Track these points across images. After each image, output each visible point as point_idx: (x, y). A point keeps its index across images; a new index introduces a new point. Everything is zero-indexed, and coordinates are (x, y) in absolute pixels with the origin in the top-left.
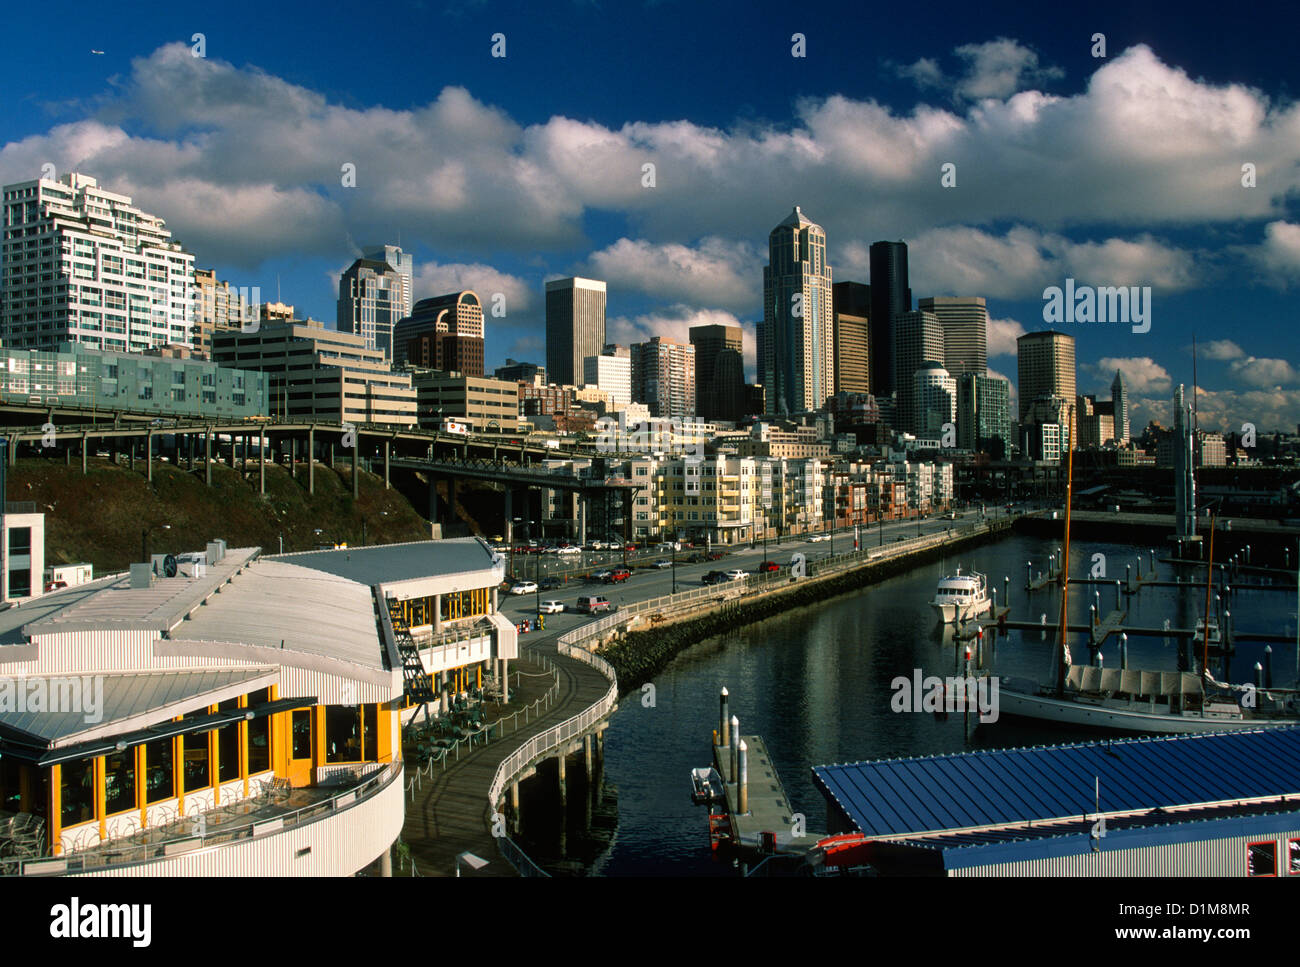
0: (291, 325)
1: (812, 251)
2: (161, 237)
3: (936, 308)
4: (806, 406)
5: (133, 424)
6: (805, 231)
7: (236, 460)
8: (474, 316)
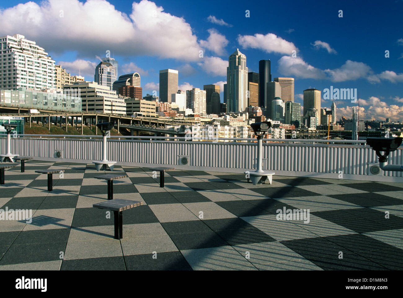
0: (88, 83)
1: (242, 62)
2: (45, 55)
3: (279, 81)
4: (239, 110)
5: (44, 113)
6: (240, 56)
7: (74, 124)
8: (138, 80)
